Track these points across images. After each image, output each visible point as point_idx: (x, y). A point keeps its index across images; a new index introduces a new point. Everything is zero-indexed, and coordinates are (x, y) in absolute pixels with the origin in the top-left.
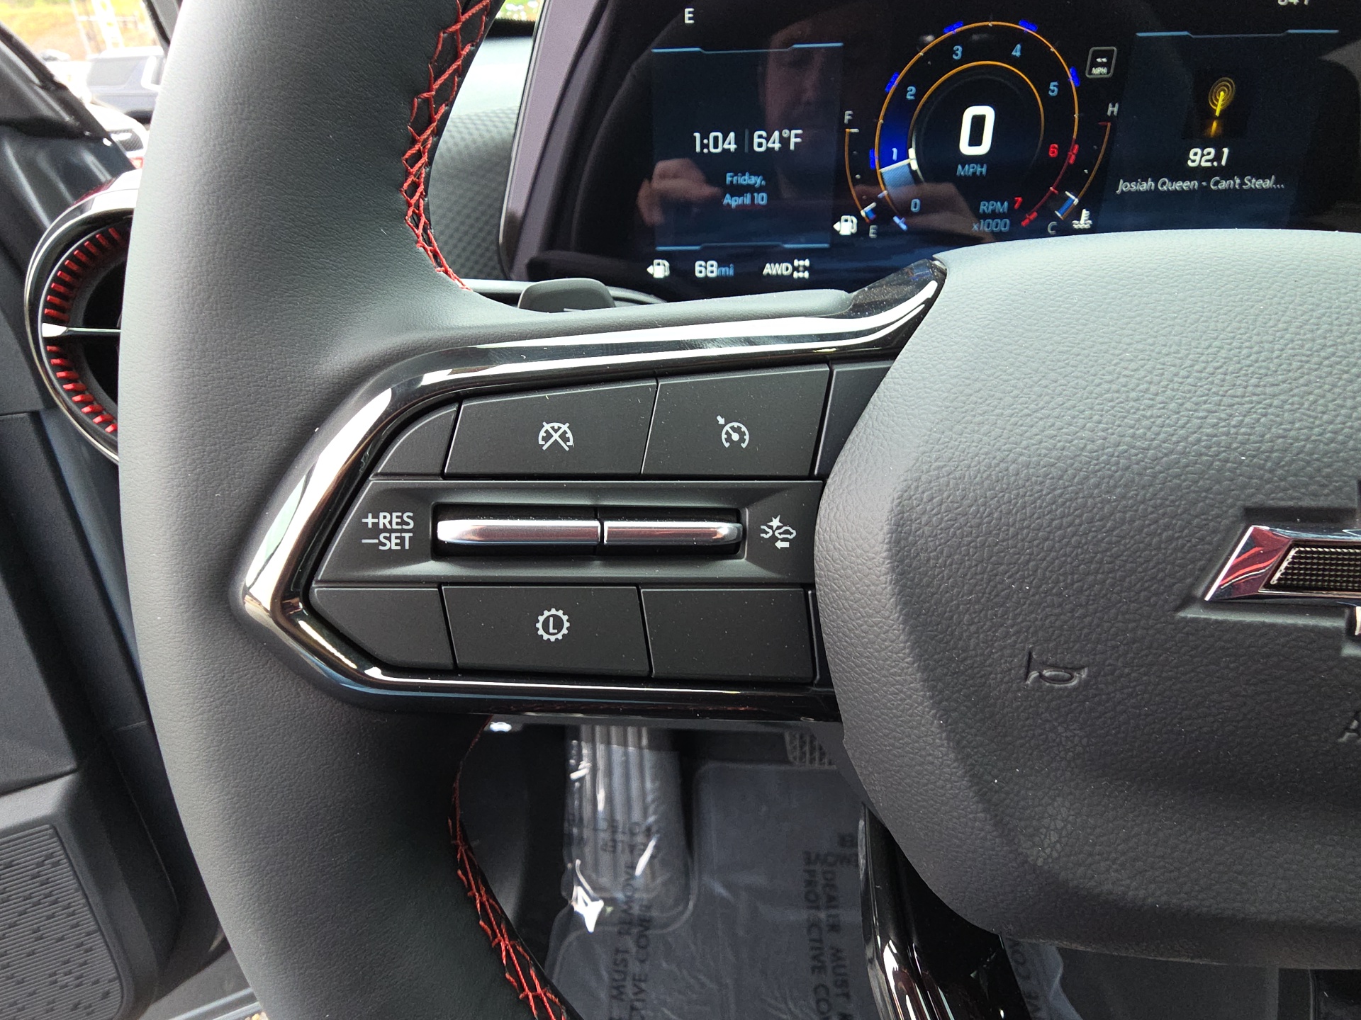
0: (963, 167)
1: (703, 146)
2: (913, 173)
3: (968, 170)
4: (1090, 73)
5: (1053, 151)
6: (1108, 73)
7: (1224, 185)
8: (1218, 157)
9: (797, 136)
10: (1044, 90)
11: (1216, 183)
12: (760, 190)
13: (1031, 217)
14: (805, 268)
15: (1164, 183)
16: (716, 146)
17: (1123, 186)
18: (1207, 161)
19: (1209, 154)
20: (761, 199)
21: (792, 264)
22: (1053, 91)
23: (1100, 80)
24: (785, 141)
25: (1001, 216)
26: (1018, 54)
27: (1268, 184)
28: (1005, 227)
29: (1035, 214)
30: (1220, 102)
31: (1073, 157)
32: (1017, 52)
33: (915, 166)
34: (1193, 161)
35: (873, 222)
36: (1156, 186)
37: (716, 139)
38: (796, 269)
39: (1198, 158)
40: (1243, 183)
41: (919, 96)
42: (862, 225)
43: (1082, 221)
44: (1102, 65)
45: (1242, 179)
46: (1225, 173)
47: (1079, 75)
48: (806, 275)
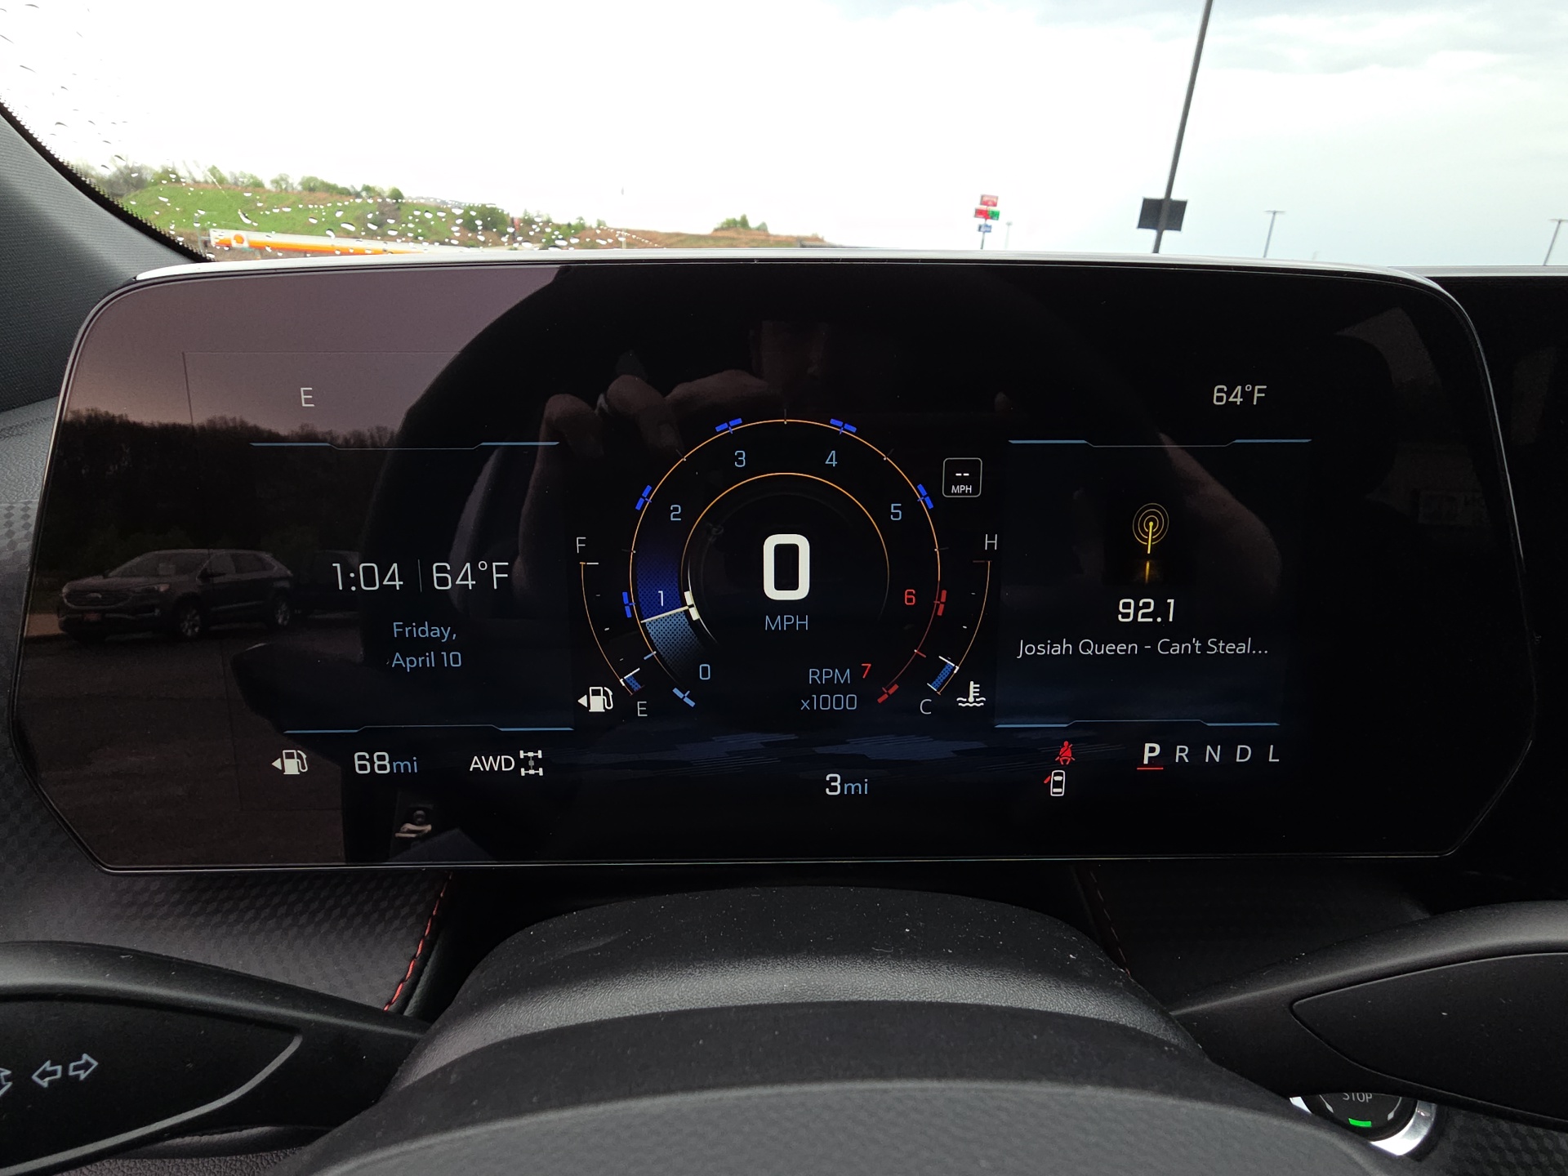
0: (773, 620)
1: (347, 582)
2: (694, 624)
3: (782, 622)
4: (948, 491)
5: (909, 597)
6: (975, 491)
7: (1177, 649)
8: (1162, 609)
9: (500, 570)
10: (882, 515)
11: (1166, 647)
12: (449, 646)
13: (891, 691)
14: (538, 763)
15: (1086, 646)
16: (370, 581)
17: (1025, 650)
18: (1144, 616)
19: (1147, 605)
20: (454, 660)
21: (517, 758)
22: (896, 515)
23: (962, 502)
24: (483, 578)
25: (844, 689)
26: (834, 463)
27: (1243, 648)
28: (851, 705)
29: (896, 687)
30: (1150, 535)
31: (942, 607)
32: (832, 460)
33: (695, 614)
34: (1126, 615)
35: (639, 695)
36: (1076, 649)
37: (369, 572)
38: (524, 763)
39: (1129, 610)
40: (1204, 648)
41: (688, 516)
42: (622, 698)
43: (971, 699)
44: (963, 481)
45: (1204, 642)
46: (1179, 632)
47: (934, 493)
48: (541, 772)
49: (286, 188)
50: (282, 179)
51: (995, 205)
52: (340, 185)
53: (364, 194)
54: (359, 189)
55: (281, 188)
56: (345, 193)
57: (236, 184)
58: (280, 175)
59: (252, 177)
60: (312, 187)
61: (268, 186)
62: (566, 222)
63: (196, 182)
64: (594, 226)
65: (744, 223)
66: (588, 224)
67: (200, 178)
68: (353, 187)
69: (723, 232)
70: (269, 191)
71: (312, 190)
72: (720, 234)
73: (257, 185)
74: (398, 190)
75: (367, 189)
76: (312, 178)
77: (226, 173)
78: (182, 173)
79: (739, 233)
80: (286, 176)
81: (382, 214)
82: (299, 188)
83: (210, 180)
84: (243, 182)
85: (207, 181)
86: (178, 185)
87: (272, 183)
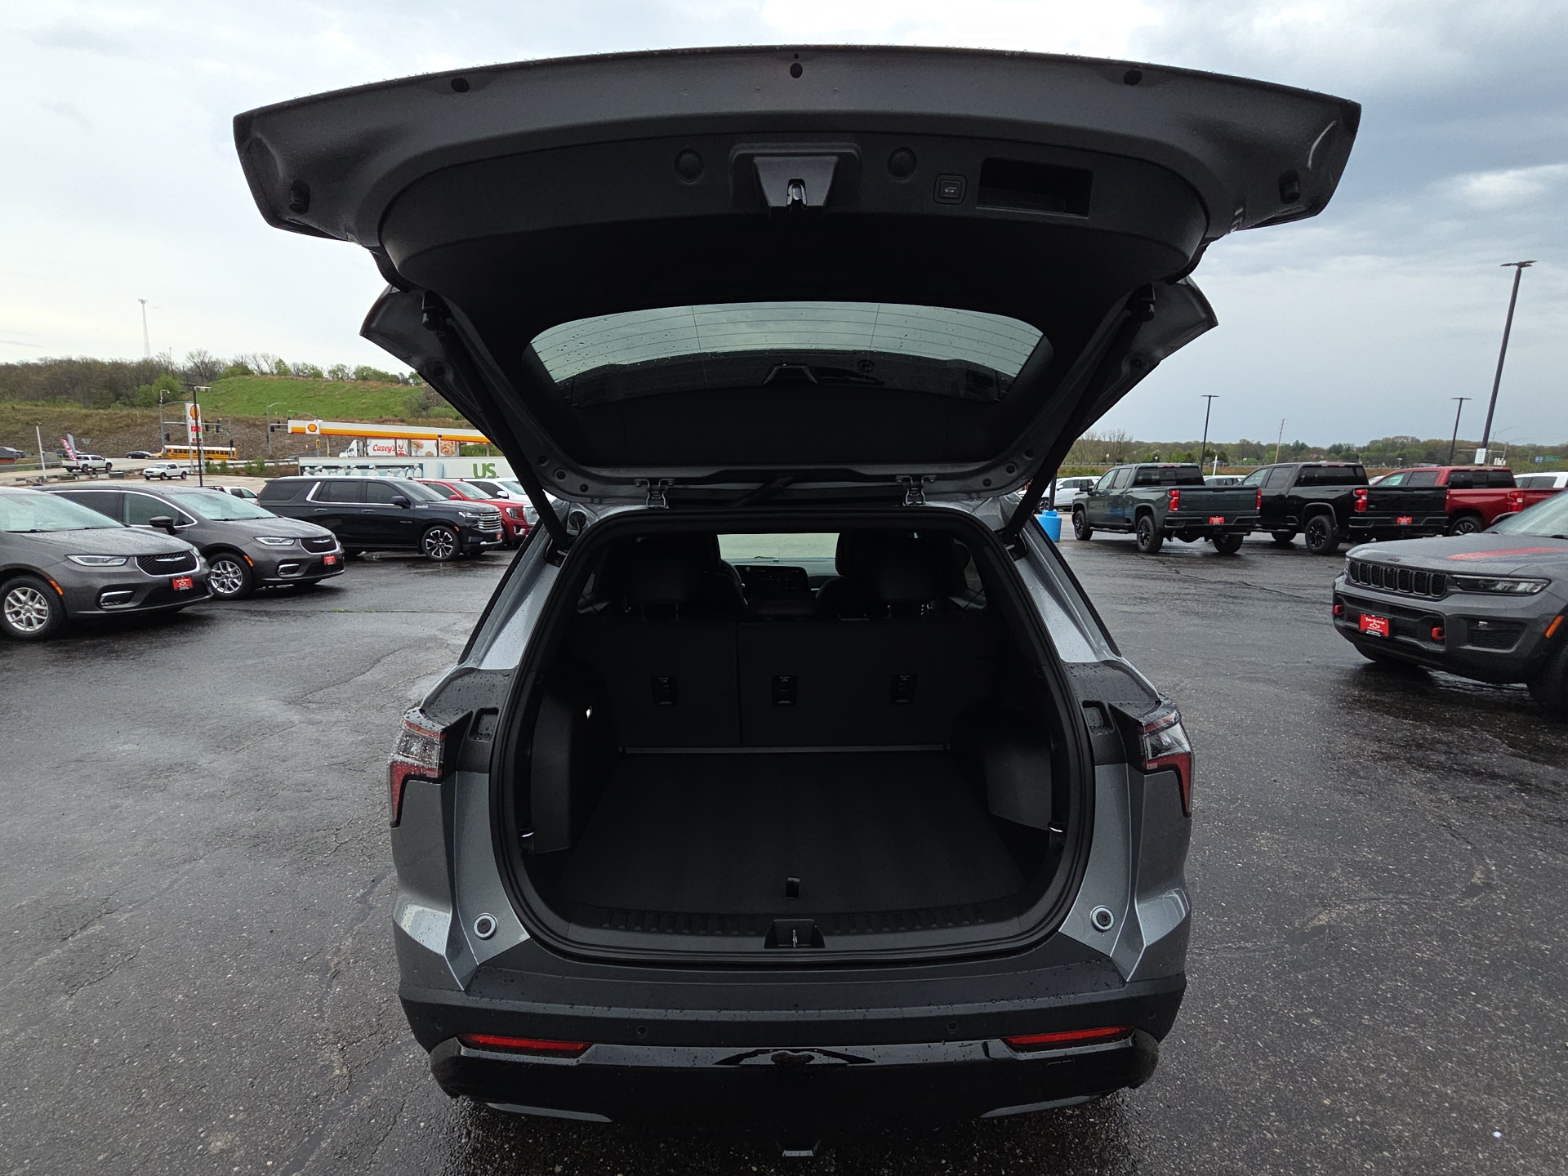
49: (342, 378)
50: (339, 370)
52: (391, 373)
53: (411, 381)
54: (409, 375)
55: (338, 378)
56: (396, 380)
57: (297, 375)
58: (338, 366)
59: (313, 369)
60: (367, 376)
61: (326, 375)
63: (263, 373)
67: (266, 368)
68: (401, 374)
70: (327, 381)
71: (365, 379)
73: (317, 374)
75: (414, 376)
76: (366, 368)
77: (289, 362)
78: (252, 366)
80: (342, 366)
81: (428, 398)
82: (354, 377)
83: (275, 372)
84: (305, 373)
85: (272, 372)
86: (248, 378)
87: (330, 372)
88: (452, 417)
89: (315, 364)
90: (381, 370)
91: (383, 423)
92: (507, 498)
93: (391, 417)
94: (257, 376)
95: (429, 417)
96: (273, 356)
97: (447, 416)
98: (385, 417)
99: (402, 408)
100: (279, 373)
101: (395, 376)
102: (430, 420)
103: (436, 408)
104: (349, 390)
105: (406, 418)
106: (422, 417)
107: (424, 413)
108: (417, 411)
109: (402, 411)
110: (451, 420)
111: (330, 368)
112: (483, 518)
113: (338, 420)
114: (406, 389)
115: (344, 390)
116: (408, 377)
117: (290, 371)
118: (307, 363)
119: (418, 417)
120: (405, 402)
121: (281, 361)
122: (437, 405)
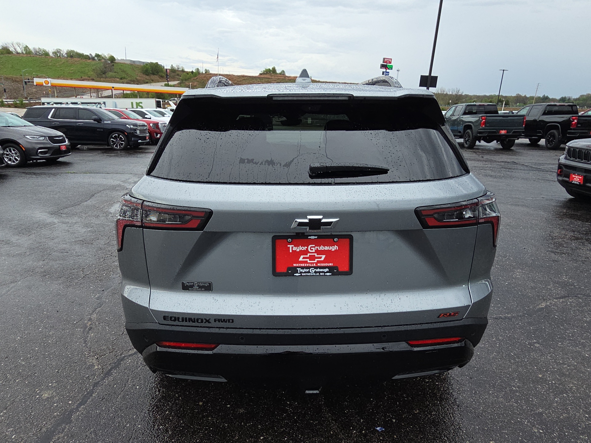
49: (59, 56)
50: (58, 52)
51: (390, 63)
52: (85, 54)
53: (96, 58)
54: (94, 55)
55: (58, 56)
56: (87, 57)
57: (36, 54)
58: (57, 50)
59: (44, 51)
60: (72, 55)
61: (51, 54)
62: (191, 71)
63: (18, 53)
64: (204, 72)
65: (274, 70)
66: (201, 72)
67: (19, 50)
68: (91, 54)
69: (264, 75)
70: (52, 57)
71: (72, 57)
72: (262, 76)
73: (46, 54)
74: (113, 56)
75: (97, 56)
76: (72, 51)
77: (31, 47)
78: (11, 49)
79: (271, 76)
80: (59, 49)
81: (105, 68)
82: (66, 56)
83: (24, 52)
84: (40, 53)
85: (23, 53)
86: (10, 55)
87: (53, 53)
88: (118, 78)
89: (45, 49)
90: (80, 52)
91: (83, 80)
92: (150, 118)
93: (86, 77)
94: (15, 55)
95: (106, 78)
96: (23, 44)
97: (116, 78)
98: (84, 78)
99: (92, 73)
100: (26, 53)
101: (88, 55)
102: (107, 79)
103: (110, 73)
104: (64, 62)
105: (95, 78)
106: (103, 78)
107: (104, 76)
108: (100, 75)
109: (92, 74)
110: (118, 80)
111: (53, 51)
112: (139, 128)
113: (59, 78)
114: (93, 62)
115: (61, 63)
116: (94, 56)
117: (32, 52)
118: (41, 48)
119: (101, 78)
120: (93, 70)
121: (27, 46)
122: (110, 71)
